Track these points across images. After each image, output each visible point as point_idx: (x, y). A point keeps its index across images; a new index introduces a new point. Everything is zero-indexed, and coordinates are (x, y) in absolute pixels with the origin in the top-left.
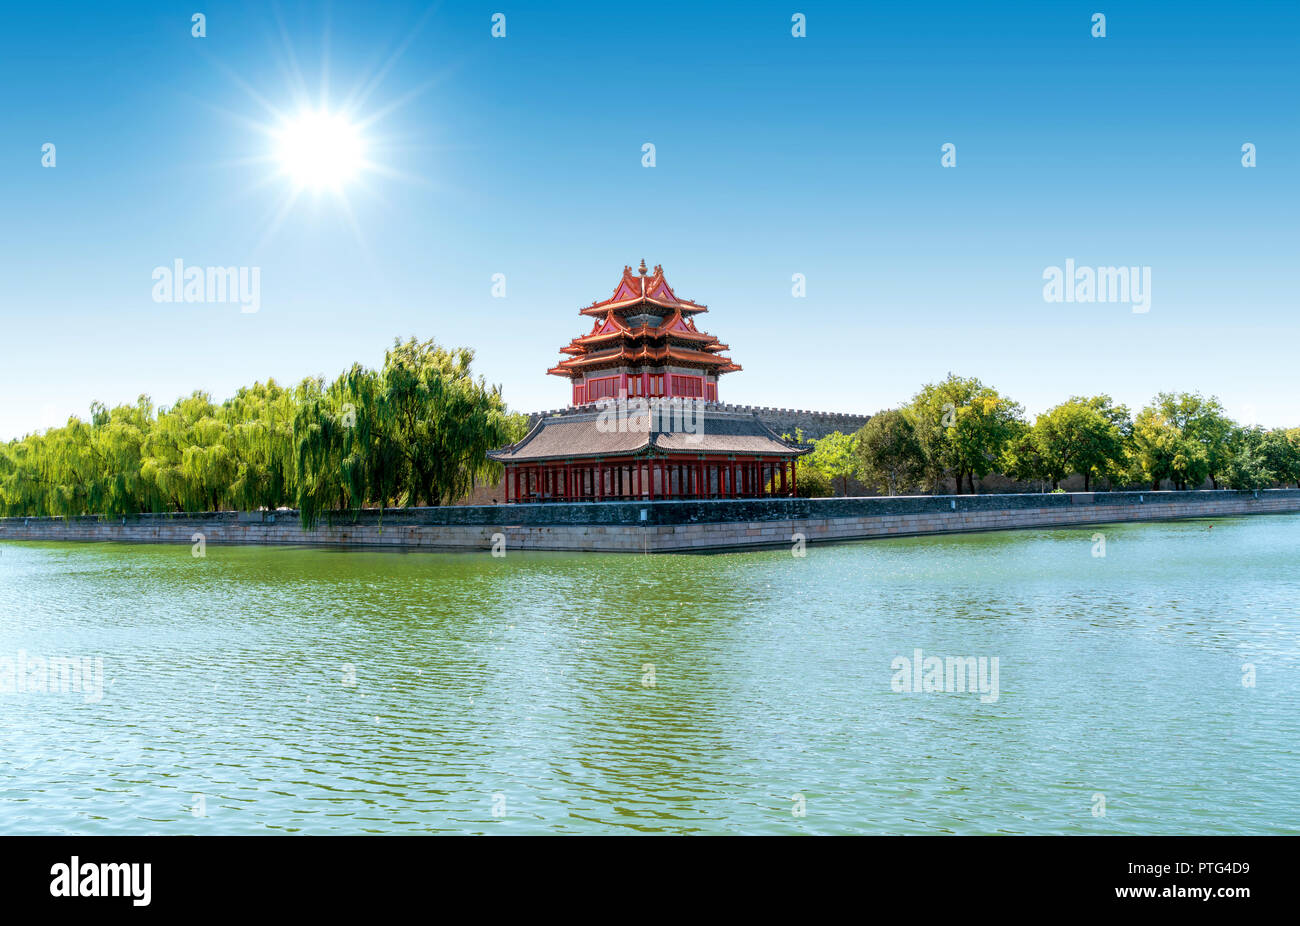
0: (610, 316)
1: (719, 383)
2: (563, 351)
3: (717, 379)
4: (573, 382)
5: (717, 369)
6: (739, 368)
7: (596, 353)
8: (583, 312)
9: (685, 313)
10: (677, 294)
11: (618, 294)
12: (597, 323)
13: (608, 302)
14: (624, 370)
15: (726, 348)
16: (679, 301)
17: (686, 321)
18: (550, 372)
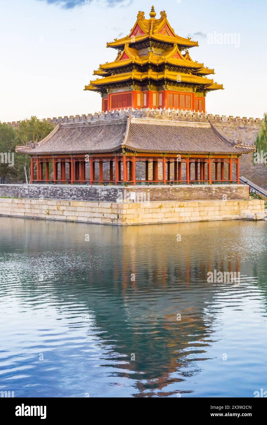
0: (127, 48)
1: (206, 97)
2: (95, 73)
3: (205, 95)
4: (102, 96)
5: (203, 88)
6: (221, 87)
7: (116, 75)
8: (109, 46)
9: (181, 47)
10: (176, 33)
11: (133, 33)
12: (119, 53)
13: (126, 38)
14: (134, 88)
15: (212, 72)
16: (179, 38)
17: (183, 52)
18: (87, 88)
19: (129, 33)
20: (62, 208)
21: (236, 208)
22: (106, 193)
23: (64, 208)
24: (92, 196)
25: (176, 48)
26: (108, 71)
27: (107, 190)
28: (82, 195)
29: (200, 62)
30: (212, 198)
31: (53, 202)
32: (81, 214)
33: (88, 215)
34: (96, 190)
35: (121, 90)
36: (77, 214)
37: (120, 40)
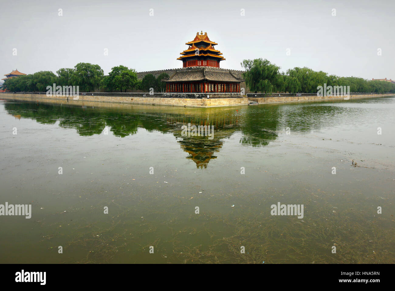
19: (193, 40)
20: (181, 101)
21: (240, 101)
22: (198, 95)
23: (182, 101)
24: (193, 97)
25: (211, 45)
26: (186, 53)
27: (199, 95)
28: (188, 96)
29: (219, 50)
30: (232, 97)
31: (177, 99)
32: (188, 103)
33: (192, 103)
34: (194, 94)
35: (192, 60)
36: (187, 103)
37: (190, 42)
